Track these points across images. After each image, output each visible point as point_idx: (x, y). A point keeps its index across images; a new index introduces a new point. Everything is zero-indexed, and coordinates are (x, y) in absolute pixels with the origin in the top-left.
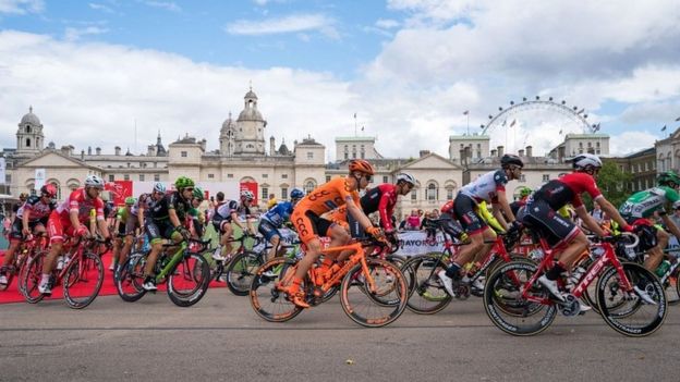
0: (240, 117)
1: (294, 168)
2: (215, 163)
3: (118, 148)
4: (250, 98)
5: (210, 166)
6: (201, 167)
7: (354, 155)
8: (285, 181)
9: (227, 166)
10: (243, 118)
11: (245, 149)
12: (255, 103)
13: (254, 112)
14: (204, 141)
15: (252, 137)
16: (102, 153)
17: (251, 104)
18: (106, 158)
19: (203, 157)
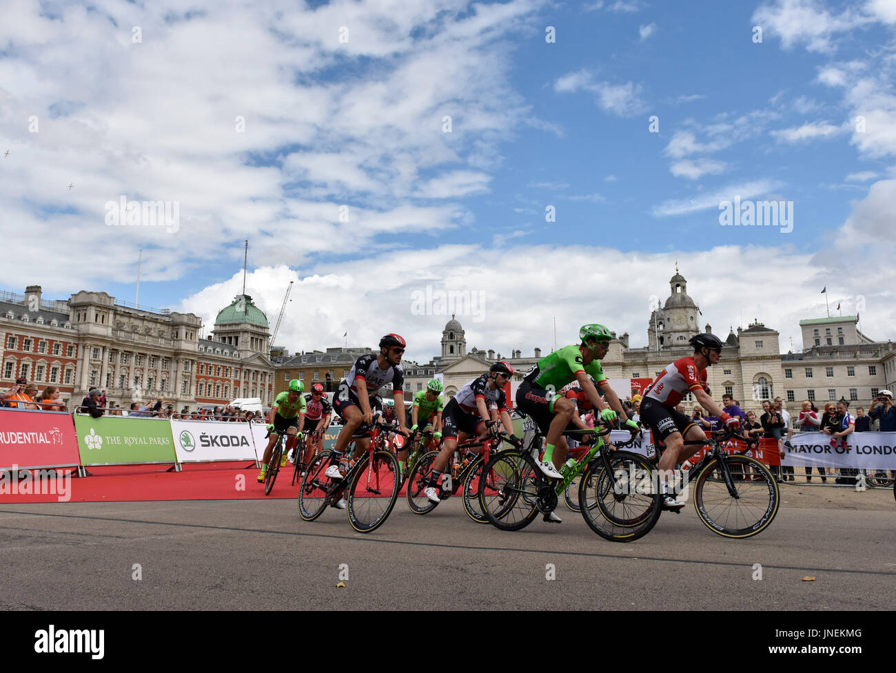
0: (667, 304)
1: (739, 361)
2: (640, 361)
3: (538, 350)
4: (678, 282)
5: (634, 364)
6: (624, 366)
7: (829, 341)
8: (728, 377)
9: (654, 363)
10: (670, 305)
11: (675, 342)
12: (684, 288)
13: (683, 298)
14: (626, 335)
15: (684, 327)
16: (522, 356)
17: (679, 290)
18: (525, 361)
19: (625, 354)
